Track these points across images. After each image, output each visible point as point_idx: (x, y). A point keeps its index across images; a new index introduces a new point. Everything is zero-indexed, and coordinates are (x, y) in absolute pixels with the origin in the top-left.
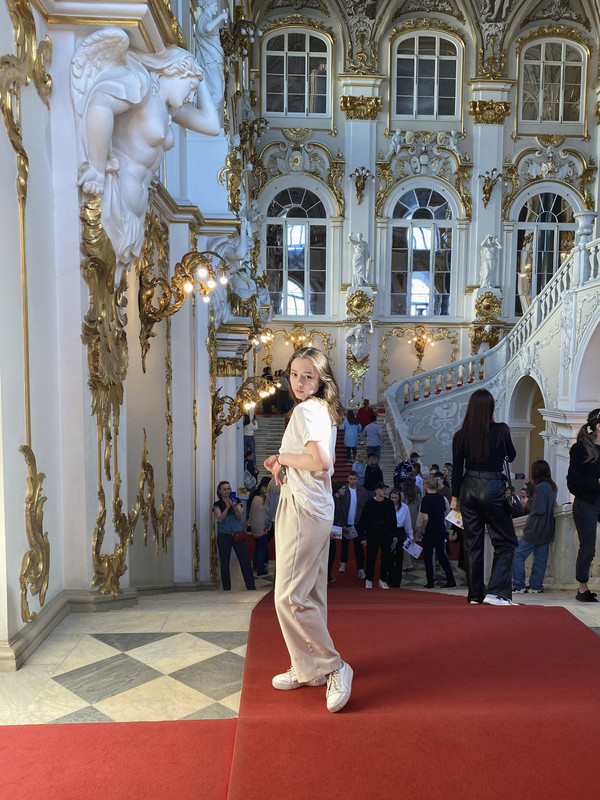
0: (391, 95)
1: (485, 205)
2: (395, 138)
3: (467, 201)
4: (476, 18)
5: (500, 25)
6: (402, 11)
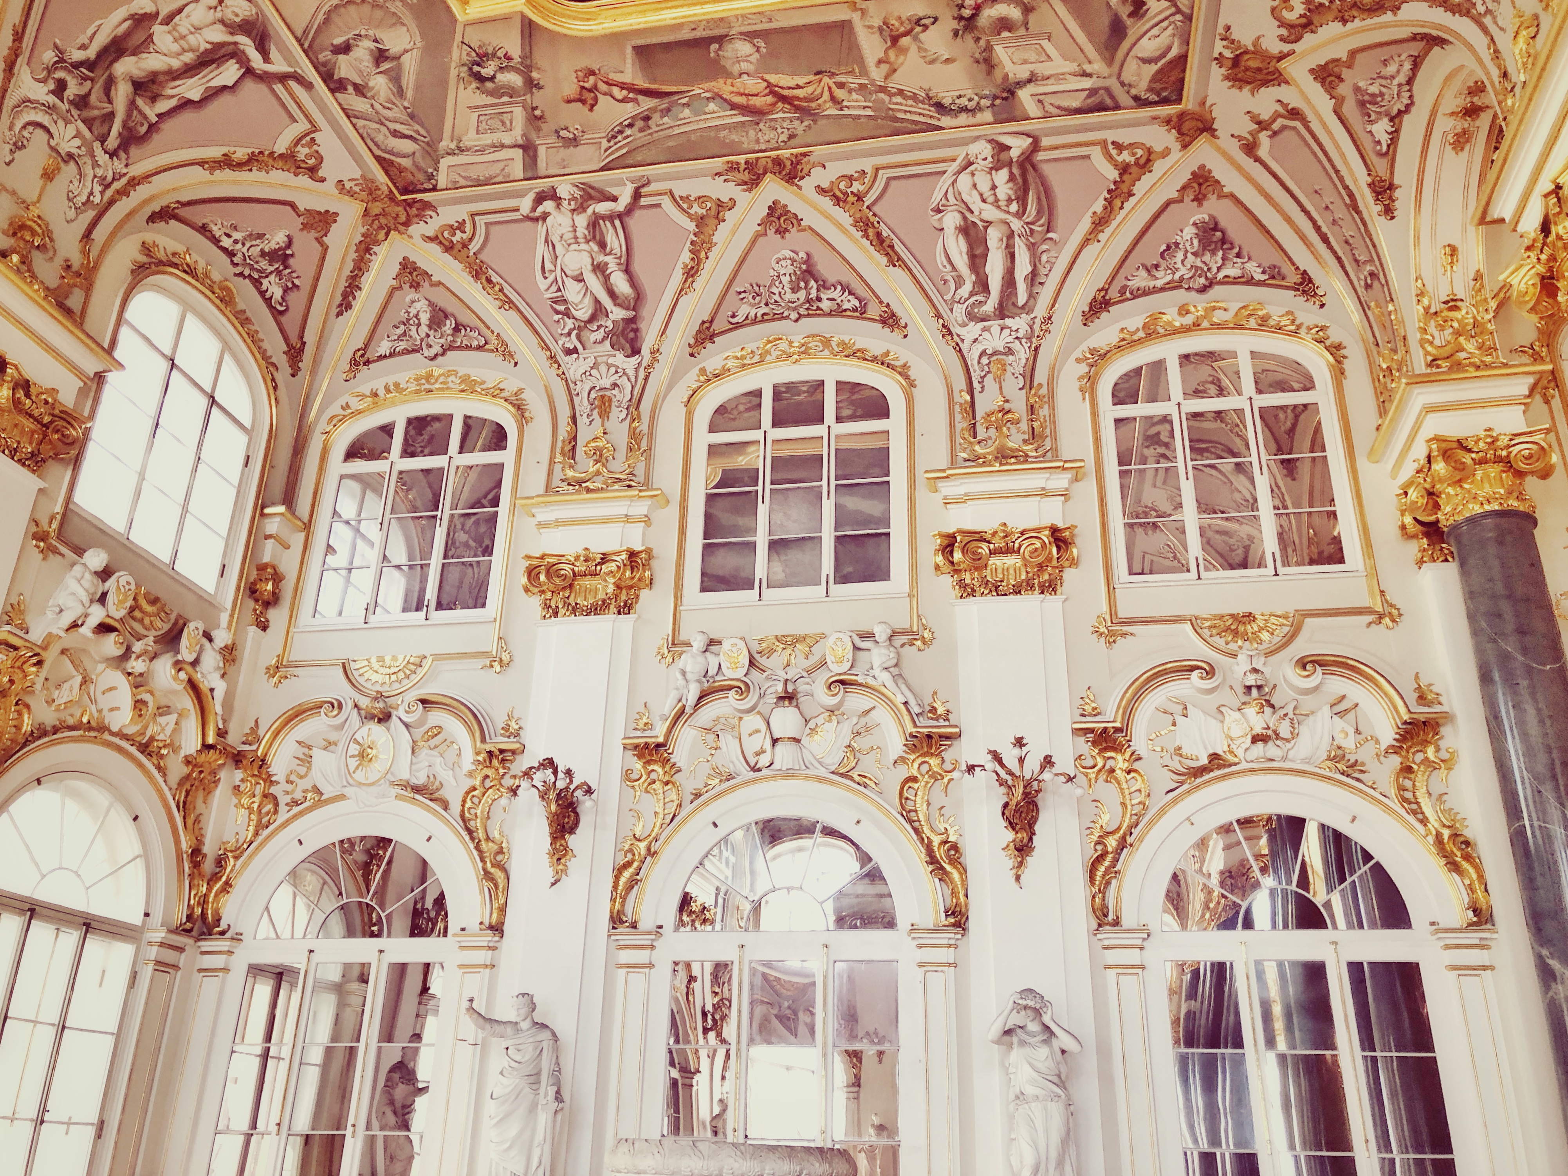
0: (684, 541)
2: (687, 661)
3: (944, 856)
4: (939, 316)
5: (1019, 323)
6: (717, 327)
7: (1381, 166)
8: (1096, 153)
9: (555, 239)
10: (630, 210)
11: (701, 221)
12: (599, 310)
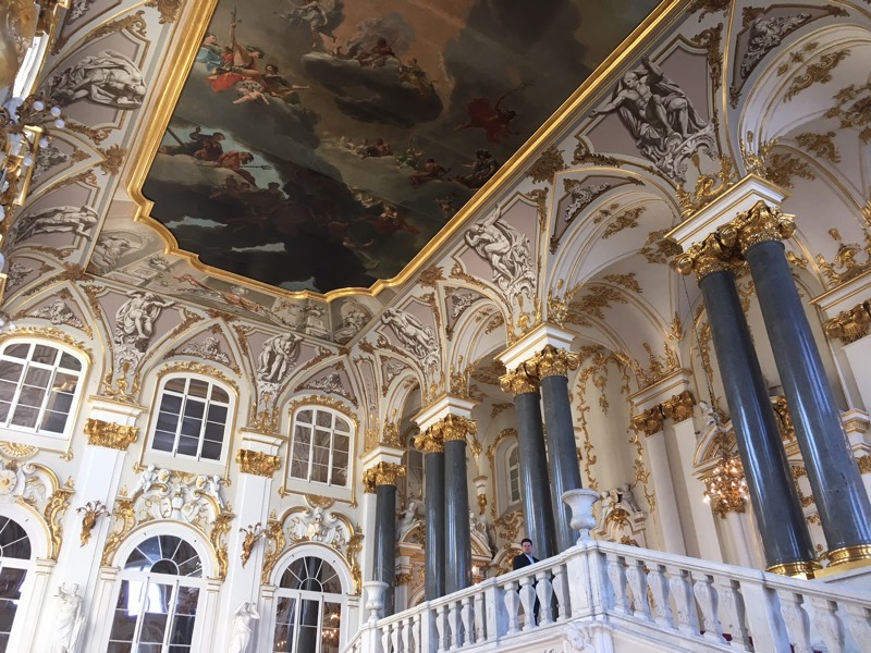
0: (150, 427)
1: (244, 564)
2: (146, 474)
3: (222, 556)
4: (253, 375)
5: (276, 386)
6: (177, 352)
7: (387, 384)
8: (317, 348)
9: (132, 305)
10: (167, 307)
11: (189, 319)
12: (135, 332)
